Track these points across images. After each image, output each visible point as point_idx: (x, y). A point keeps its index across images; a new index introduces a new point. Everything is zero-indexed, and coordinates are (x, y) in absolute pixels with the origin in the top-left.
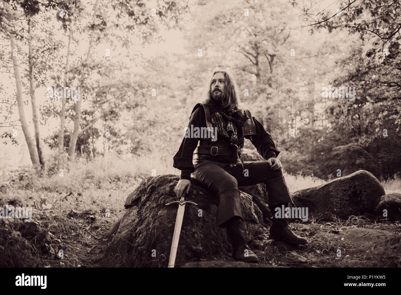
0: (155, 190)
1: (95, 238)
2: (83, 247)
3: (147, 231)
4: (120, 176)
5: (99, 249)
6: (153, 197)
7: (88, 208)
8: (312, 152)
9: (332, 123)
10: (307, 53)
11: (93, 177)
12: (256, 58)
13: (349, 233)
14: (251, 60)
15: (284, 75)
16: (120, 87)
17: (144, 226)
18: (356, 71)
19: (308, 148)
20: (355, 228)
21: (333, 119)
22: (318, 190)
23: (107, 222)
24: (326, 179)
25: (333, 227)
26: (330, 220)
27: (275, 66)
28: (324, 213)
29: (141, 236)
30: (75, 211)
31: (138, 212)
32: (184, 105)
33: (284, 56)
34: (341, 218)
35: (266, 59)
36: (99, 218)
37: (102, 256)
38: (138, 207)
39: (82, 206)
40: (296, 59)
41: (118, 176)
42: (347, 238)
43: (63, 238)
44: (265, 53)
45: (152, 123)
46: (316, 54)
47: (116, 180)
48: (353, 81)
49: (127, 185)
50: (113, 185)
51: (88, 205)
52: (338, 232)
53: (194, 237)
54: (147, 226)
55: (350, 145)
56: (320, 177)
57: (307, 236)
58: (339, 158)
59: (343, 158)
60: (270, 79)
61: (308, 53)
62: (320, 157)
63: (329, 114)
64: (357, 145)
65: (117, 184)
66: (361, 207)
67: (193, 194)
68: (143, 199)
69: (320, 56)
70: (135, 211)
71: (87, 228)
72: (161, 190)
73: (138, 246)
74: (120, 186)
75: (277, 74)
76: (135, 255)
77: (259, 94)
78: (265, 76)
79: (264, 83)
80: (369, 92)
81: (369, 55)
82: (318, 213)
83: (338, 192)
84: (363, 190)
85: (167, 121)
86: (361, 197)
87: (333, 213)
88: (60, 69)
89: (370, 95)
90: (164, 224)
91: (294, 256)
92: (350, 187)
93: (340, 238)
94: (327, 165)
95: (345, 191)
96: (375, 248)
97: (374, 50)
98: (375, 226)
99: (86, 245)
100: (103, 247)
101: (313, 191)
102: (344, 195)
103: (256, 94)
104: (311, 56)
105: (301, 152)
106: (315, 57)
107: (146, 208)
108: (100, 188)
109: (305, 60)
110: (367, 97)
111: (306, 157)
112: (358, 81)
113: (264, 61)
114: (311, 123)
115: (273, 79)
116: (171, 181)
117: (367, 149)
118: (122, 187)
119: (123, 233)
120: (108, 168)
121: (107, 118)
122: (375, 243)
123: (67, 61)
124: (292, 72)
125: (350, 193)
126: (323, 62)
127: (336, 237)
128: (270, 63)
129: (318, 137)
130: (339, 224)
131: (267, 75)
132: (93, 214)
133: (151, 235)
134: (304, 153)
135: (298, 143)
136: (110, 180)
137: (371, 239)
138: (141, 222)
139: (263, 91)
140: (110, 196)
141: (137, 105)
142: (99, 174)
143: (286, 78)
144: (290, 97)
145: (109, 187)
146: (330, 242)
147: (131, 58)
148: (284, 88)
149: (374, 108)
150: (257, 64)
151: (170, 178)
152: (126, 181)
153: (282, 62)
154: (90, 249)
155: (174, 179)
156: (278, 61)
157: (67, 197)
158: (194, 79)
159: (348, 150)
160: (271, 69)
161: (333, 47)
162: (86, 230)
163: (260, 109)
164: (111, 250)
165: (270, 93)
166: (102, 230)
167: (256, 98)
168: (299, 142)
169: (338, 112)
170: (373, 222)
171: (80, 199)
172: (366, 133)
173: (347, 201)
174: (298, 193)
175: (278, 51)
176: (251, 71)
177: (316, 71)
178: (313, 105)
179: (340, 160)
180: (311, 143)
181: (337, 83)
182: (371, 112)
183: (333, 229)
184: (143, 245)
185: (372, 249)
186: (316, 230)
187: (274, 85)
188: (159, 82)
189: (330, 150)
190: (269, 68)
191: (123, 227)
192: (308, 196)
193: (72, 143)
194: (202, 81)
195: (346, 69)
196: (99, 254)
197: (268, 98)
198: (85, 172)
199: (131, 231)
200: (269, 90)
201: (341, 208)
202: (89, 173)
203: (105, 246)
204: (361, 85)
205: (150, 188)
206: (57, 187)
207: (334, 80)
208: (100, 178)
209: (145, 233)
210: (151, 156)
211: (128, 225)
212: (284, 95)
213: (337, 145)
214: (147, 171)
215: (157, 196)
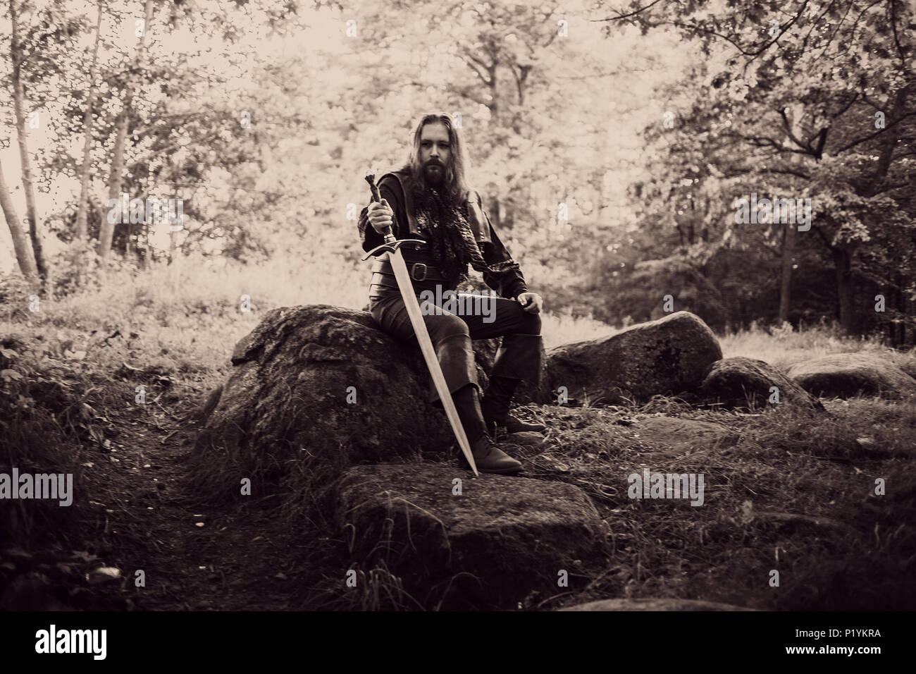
0: (292, 334)
1: (174, 419)
2: (150, 433)
3: (279, 407)
4: (206, 303)
5: (182, 437)
6: (288, 346)
7: (154, 362)
8: (594, 271)
9: (638, 214)
10: (596, 68)
11: (151, 302)
12: (491, 70)
13: (650, 426)
14: (480, 76)
15: (548, 109)
16: (207, 119)
17: (270, 397)
18: (691, 111)
19: (586, 262)
20: (660, 417)
21: (640, 206)
22: (598, 346)
23: (195, 390)
24: (619, 325)
25: (622, 415)
26: (617, 402)
27: (529, 90)
28: (607, 390)
29: (265, 416)
30: (130, 367)
31: (258, 372)
32: (337, 162)
33: (548, 69)
34: (637, 398)
35: (510, 73)
36: (178, 381)
37: (190, 449)
38: (258, 362)
39: (143, 357)
40: (573, 79)
41: (201, 303)
42: (645, 434)
43: (111, 416)
44: (511, 62)
45: (273, 198)
46: (615, 70)
47: (199, 311)
48: (685, 132)
49: (220, 321)
50: (193, 320)
51: (153, 356)
52: (631, 423)
53: (364, 421)
54: (277, 398)
55: (669, 260)
56: (607, 321)
57: (572, 428)
58: (647, 285)
59: (656, 286)
60: (517, 117)
61: (599, 66)
62: (611, 281)
63: (632, 196)
64: (684, 262)
65: (200, 319)
66: (677, 380)
67: (366, 344)
68: (269, 348)
69: (622, 75)
70: (252, 371)
71: (156, 400)
72: (304, 333)
73: (261, 434)
74: (206, 323)
75: (533, 108)
76: (254, 451)
77: (493, 146)
78: (508, 110)
79: (505, 126)
80: (717, 154)
81: (717, 83)
82: (596, 389)
83: (636, 351)
84: (683, 349)
85: (304, 195)
86: (677, 362)
87: (623, 389)
88: (79, 74)
89: (717, 162)
90: (310, 396)
91: (547, 461)
92: (659, 342)
93: (633, 434)
94: (623, 298)
95: (649, 349)
96: (692, 452)
97: (728, 75)
98: (697, 415)
99: (157, 430)
100: (189, 434)
101: (589, 347)
102: (647, 356)
103: (488, 146)
104: (603, 72)
105: (573, 270)
106: (613, 76)
107: (275, 366)
108: (165, 325)
109: (591, 81)
110: (710, 166)
111: (582, 279)
112: (695, 132)
113: (507, 78)
114: (596, 212)
115: (524, 118)
116: (322, 317)
117: (704, 269)
118: (211, 325)
119: (231, 409)
120: (181, 286)
121: (179, 182)
122: (693, 444)
123: (95, 58)
124: (563, 105)
125: (658, 353)
126: (628, 87)
127: (626, 431)
128: (520, 83)
129: (606, 240)
130: (632, 410)
131: (511, 108)
132: (165, 374)
133: (286, 415)
134: (579, 272)
135: (565, 250)
136: (186, 310)
137: (687, 438)
138: (265, 391)
139: (501, 140)
140: (194, 341)
141: (242, 159)
142: (163, 296)
143: (551, 117)
144: (555, 155)
145: (185, 324)
146: (613, 441)
147: (233, 58)
148: (546, 137)
149: (722, 190)
150: (491, 84)
151: (321, 311)
152: (218, 313)
153: (544, 83)
154: (165, 438)
155: (329, 313)
156: (537, 80)
157: (110, 340)
158: (360, 108)
159: (666, 271)
160: (520, 96)
161: (650, 59)
162: (154, 404)
163: (493, 179)
164: (205, 441)
165: (516, 145)
166: (184, 403)
167: (487, 155)
168: (569, 251)
169: (650, 192)
170: (695, 408)
171: (135, 343)
172: (705, 239)
173: (652, 367)
174: (561, 350)
175: (536, 59)
176: (479, 98)
177: (613, 105)
178: (602, 175)
179: (649, 288)
180: (592, 251)
181: (652, 132)
182: (717, 196)
183: (621, 418)
184: (271, 432)
185: (688, 454)
186: (590, 418)
187: (525, 130)
188: (289, 112)
189: (630, 269)
190: (516, 94)
191: (231, 399)
192: (579, 356)
193: (105, 232)
194: (376, 114)
195: (674, 106)
196: (183, 446)
197: (511, 156)
198: (134, 293)
199: (247, 406)
200: (515, 140)
201: (639, 382)
202: (143, 295)
203: (194, 433)
204: (700, 142)
205: (284, 329)
206: (78, 320)
207: (646, 125)
208: (165, 306)
209: (274, 411)
210: (270, 265)
211: (239, 396)
212: (545, 151)
213: (646, 259)
214: (261, 295)
215: (296, 344)
